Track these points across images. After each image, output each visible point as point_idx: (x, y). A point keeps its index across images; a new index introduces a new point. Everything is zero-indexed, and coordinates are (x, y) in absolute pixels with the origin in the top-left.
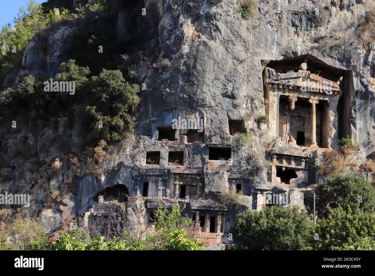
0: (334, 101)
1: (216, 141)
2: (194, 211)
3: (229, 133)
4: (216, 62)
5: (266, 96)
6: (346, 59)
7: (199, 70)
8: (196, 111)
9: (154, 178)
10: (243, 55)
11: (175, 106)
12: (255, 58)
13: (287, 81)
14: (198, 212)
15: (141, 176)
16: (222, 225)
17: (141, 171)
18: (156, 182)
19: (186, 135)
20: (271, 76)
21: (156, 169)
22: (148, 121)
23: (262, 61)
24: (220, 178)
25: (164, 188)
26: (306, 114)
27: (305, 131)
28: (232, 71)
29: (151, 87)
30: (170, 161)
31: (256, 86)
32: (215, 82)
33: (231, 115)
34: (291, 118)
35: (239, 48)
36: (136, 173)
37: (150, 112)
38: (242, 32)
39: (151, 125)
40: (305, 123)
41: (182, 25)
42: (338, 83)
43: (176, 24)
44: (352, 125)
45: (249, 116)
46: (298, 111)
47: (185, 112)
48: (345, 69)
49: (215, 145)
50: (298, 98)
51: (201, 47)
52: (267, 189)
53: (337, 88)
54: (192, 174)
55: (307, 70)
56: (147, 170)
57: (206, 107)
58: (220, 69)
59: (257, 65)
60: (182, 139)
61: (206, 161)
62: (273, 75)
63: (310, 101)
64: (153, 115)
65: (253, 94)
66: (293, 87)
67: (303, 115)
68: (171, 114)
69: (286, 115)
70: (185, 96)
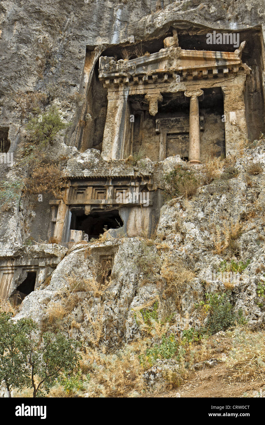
23: (89, 47)
34: (169, 139)
42: (238, 52)
48: (249, 26)
59: (77, 51)
63: (187, 94)
66: (150, 77)
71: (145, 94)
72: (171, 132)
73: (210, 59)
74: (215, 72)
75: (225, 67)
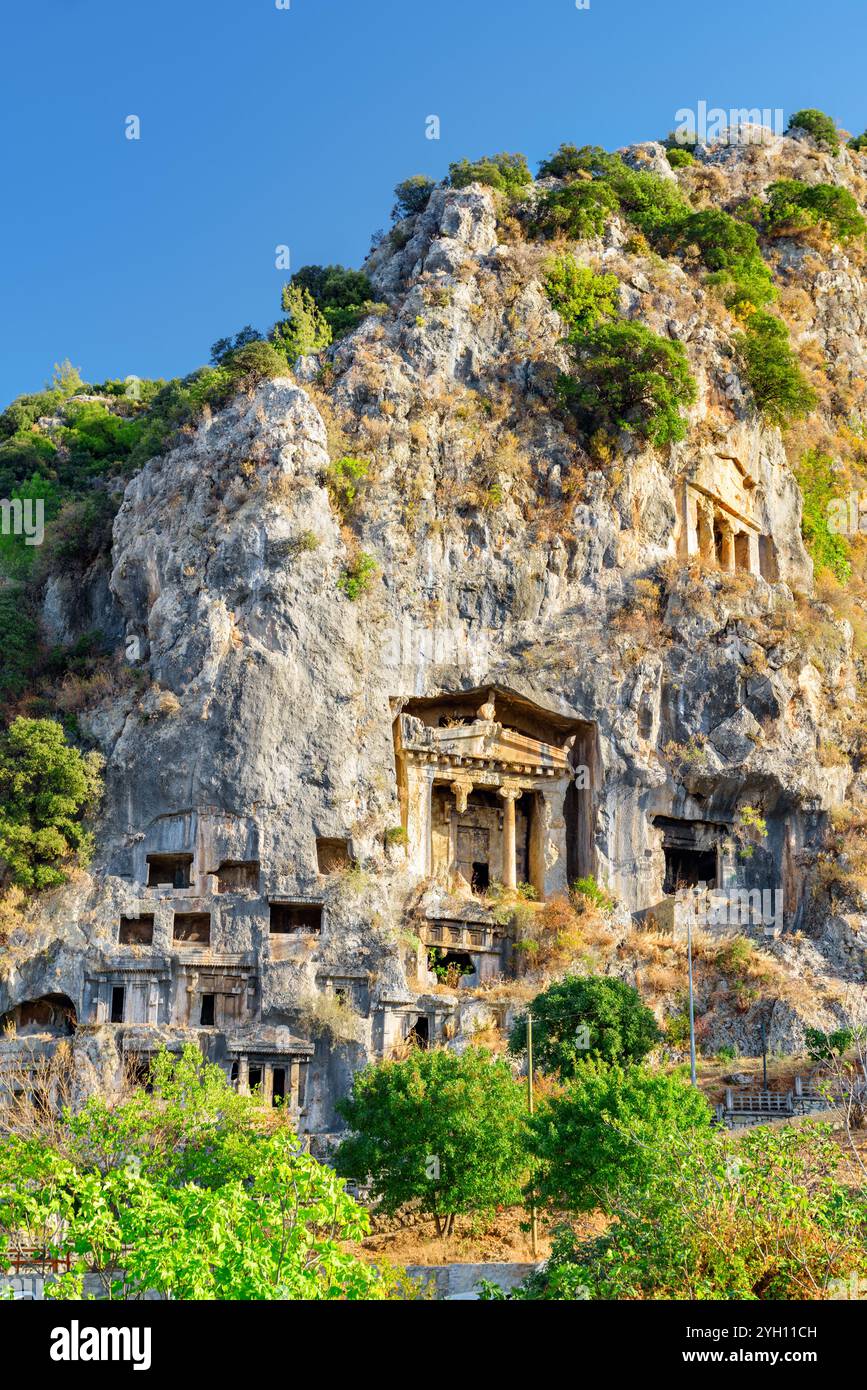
0: (557, 792)
1: (286, 889)
2: (236, 1057)
3: (317, 870)
4: (286, 702)
5: (400, 781)
6: (584, 697)
7: (246, 719)
8: (240, 817)
9: (138, 977)
10: (347, 686)
11: (190, 806)
12: (377, 692)
13: (449, 744)
14: (244, 1059)
15: (108, 973)
16: (301, 1090)
17: (109, 962)
18: (144, 986)
19: (216, 873)
20: (413, 733)
21: (144, 955)
22: (124, 841)
23: (392, 699)
24: (298, 976)
25: (162, 1001)
26: (492, 822)
27: (491, 862)
28: (325, 723)
29: (132, 759)
30: (176, 937)
31: (379, 757)
32: (284, 750)
33: (321, 826)
34: (459, 832)
35: (340, 667)
36: (96, 967)
37: (130, 820)
38: (345, 631)
39: (131, 851)
40: (490, 842)
41: (205, 614)
42: (566, 749)
43: (191, 610)
44: (597, 848)
45: (361, 827)
46: (473, 816)
47: (213, 818)
48: (581, 717)
49: (286, 897)
50: (475, 785)
51: (252, 667)
52: (408, 1000)
53: (562, 761)
54: (229, 968)
55: (495, 721)
56: (122, 958)
57: (263, 807)
58: (295, 719)
59: (381, 708)
60: (205, 884)
61: (264, 936)
62: (416, 731)
63: (503, 792)
64: (136, 827)
65: (371, 774)
66: (463, 760)
67: (484, 823)
68: (181, 824)
69: (447, 824)
70: (213, 781)
71: (453, 781)
72: (463, 823)
73: (534, 752)
74: (539, 771)
75: (551, 768)
